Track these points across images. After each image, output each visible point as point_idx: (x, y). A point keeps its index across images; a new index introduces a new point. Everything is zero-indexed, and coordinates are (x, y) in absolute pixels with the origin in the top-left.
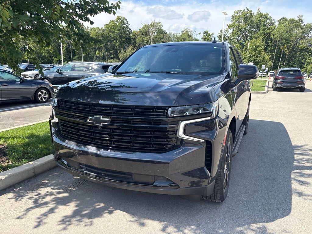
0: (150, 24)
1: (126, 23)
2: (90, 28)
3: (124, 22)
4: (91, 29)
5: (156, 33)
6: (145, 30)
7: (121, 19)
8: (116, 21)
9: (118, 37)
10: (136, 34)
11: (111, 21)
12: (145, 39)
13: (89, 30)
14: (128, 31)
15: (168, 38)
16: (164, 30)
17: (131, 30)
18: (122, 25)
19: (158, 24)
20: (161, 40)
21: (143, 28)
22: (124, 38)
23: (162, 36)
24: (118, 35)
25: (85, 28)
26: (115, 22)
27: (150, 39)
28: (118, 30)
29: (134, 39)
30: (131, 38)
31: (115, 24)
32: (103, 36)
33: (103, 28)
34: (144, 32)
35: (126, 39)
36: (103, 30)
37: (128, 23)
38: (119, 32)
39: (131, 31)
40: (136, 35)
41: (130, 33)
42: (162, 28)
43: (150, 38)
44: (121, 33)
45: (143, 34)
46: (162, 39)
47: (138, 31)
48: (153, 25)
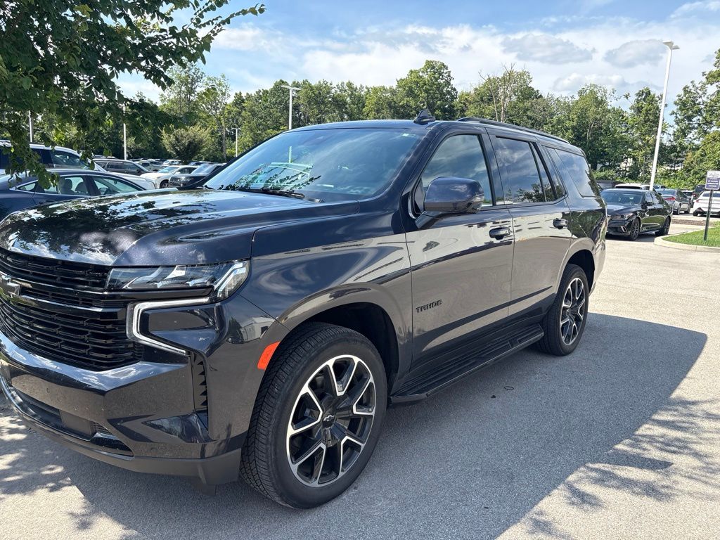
0: (500, 76)
1: (445, 75)
2: (367, 88)
3: (440, 74)
4: (369, 91)
5: (514, 98)
6: (489, 89)
7: (433, 68)
8: (423, 72)
9: (425, 107)
10: (466, 99)
11: (411, 71)
12: (487, 112)
13: (363, 93)
14: (449, 92)
15: (544, 108)
16: (535, 90)
17: (455, 90)
18: (436, 79)
19: (521, 75)
20: (525, 112)
21: (484, 86)
22: (439, 108)
23: (527, 104)
24: (426, 103)
25: (356, 88)
26: (421, 74)
27: (498, 112)
28: (427, 91)
29: (463, 111)
30: (455, 109)
31: (421, 77)
32: (393, 104)
33: (394, 88)
34: (487, 95)
35: (444, 111)
36: (393, 92)
37: (449, 76)
38: (428, 96)
39: (457, 93)
40: (466, 102)
41: (453, 98)
42: (529, 86)
43: (497, 108)
44: (432, 98)
45: (482, 100)
46: (528, 110)
47: (473, 92)
48: (509, 78)
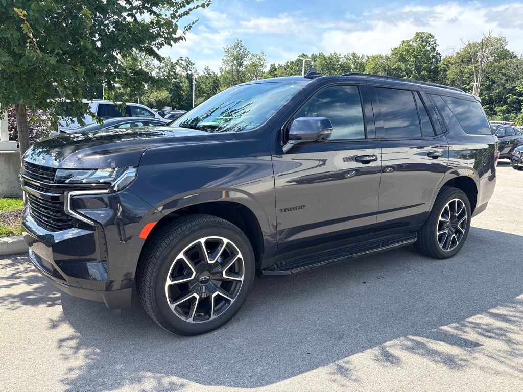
0: (479, 41)
1: (432, 43)
2: (367, 57)
3: (428, 42)
4: (368, 59)
5: (491, 59)
6: (469, 53)
7: (422, 37)
8: (413, 42)
9: (413, 69)
10: (449, 61)
11: (403, 42)
12: (466, 71)
13: (364, 61)
14: (434, 57)
15: (517, 66)
16: (511, 51)
17: (439, 54)
18: (424, 47)
19: (498, 40)
20: (500, 70)
21: (465, 50)
22: (425, 69)
23: (503, 63)
24: (414, 66)
25: (359, 57)
26: (411, 43)
27: (476, 70)
28: (415, 56)
29: (445, 71)
30: (439, 69)
31: (411, 46)
32: (387, 68)
33: (389, 55)
34: (467, 58)
35: (429, 71)
36: (387, 58)
37: (435, 43)
38: (416, 60)
39: (441, 57)
40: (448, 64)
41: (438, 61)
42: (505, 48)
43: (475, 67)
44: (420, 62)
45: (462, 62)
46: (503, 68)
47: (455, 55)
48: (486, 43)
